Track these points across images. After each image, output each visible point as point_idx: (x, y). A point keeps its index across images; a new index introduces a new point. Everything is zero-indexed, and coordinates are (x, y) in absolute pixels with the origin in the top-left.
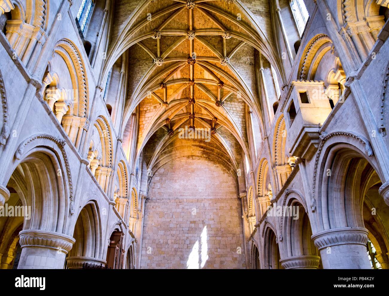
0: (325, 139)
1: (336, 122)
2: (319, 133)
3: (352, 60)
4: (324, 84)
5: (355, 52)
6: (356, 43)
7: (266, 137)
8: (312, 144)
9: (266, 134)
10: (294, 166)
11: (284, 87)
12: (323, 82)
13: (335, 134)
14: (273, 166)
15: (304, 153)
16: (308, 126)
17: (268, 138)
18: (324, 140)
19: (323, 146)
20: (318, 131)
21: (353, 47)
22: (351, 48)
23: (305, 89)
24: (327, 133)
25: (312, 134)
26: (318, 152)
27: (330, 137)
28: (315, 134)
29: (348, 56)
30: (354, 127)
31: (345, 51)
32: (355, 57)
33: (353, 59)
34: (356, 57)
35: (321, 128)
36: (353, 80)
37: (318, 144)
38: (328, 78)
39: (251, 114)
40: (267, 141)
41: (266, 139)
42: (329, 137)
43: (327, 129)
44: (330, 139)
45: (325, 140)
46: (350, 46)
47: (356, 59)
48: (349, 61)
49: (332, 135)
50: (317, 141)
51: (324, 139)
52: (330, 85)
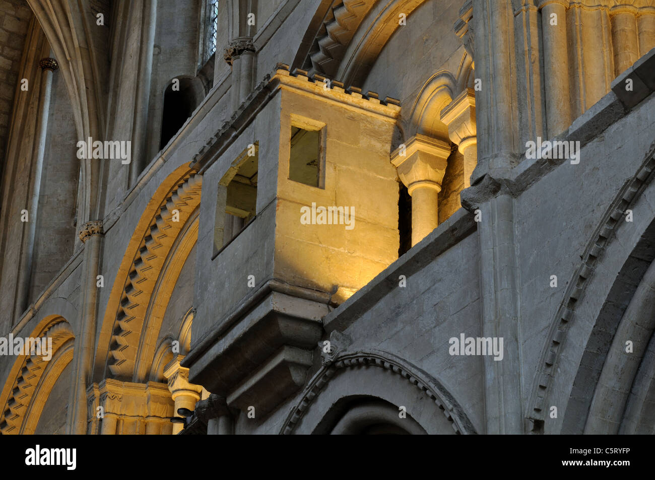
0: (339, 364)
1: (397, 315)
2: (323, 330)
3: (515, 104)
4: (398, 117)
5: (536, 79)
6: (549, 44)
7: (96, 228)
8: (284, 365)
9: (102, 213)
10: (189, 419)
11: (237, 52)
12: (398, 108)
13: (378, 361)
14: (91, 373)
15: (245, 388)
16: (287, 287)
17: (102, 234)
18: (331, 365)
19: (324, 386)
20: (318, 319)
21: (536, 54)
22: (527, 57)
23: (317, 118)
24: (351, 342)
25: (293, 326)
26: (297, 402)
27: (359, 365)
28: (306, 328)
29: (507, 86)
30: (451, 368)
31: (501, 61)
32: (529, 100)
33: (520, 104)
34: (532, 101)
35: (336, 313)
36: (495, 192)
37: (308, 369)
38: (422, 101)
39: (50, 74)
40: (94, 245)
41: (95, 237)
42: (354, 361)
43: (356, 328)
44: (356, 372)
45: (336, 368)
46: (527, 49)
47: (529, 112)
48: (503, 107)
49: (366, 360)
50: (304, 358)
51: (336, 361)
52: (419, 137)
